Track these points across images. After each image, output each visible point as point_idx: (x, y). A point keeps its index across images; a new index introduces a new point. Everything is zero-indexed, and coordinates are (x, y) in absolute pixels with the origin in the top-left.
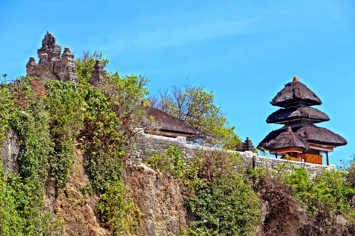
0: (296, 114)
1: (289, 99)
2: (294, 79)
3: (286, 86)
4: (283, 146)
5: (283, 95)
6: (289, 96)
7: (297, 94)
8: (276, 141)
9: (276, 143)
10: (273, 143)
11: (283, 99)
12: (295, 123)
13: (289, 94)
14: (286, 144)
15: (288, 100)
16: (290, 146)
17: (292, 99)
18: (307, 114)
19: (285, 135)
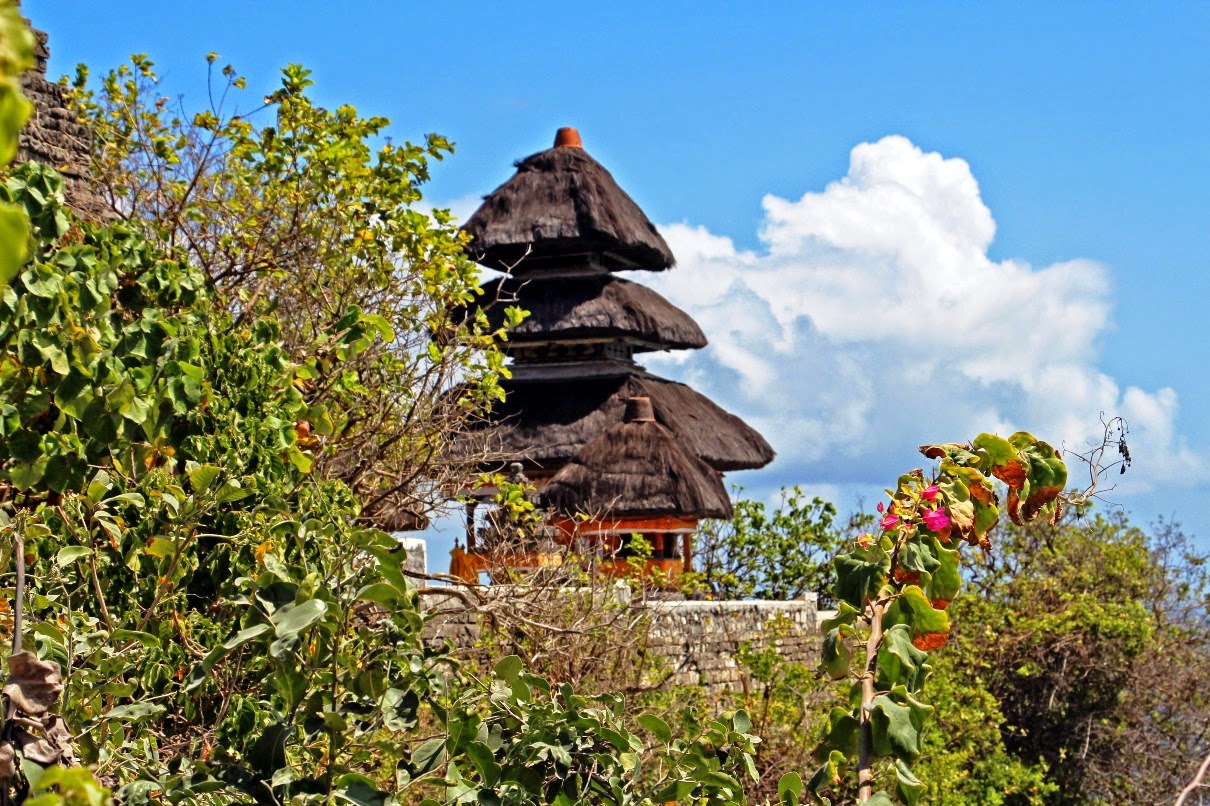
0: (601, 317)
1: (555, 235)
2: (562, 137)
3: (523, 167)
4: (634, 505)
5: (516, 213)
6: (556, 222)
7: (601, 215)
8: (584, 469)
9: (587, 484)
10: (572, 481)
11: (524, 231)
12: (570, 353)
13: (552, 210)
14: (655, 495)
15: (553, 239)
16: (678, 505)
17: (574, 239)
18: (653, 320)
19: (631, 444)
